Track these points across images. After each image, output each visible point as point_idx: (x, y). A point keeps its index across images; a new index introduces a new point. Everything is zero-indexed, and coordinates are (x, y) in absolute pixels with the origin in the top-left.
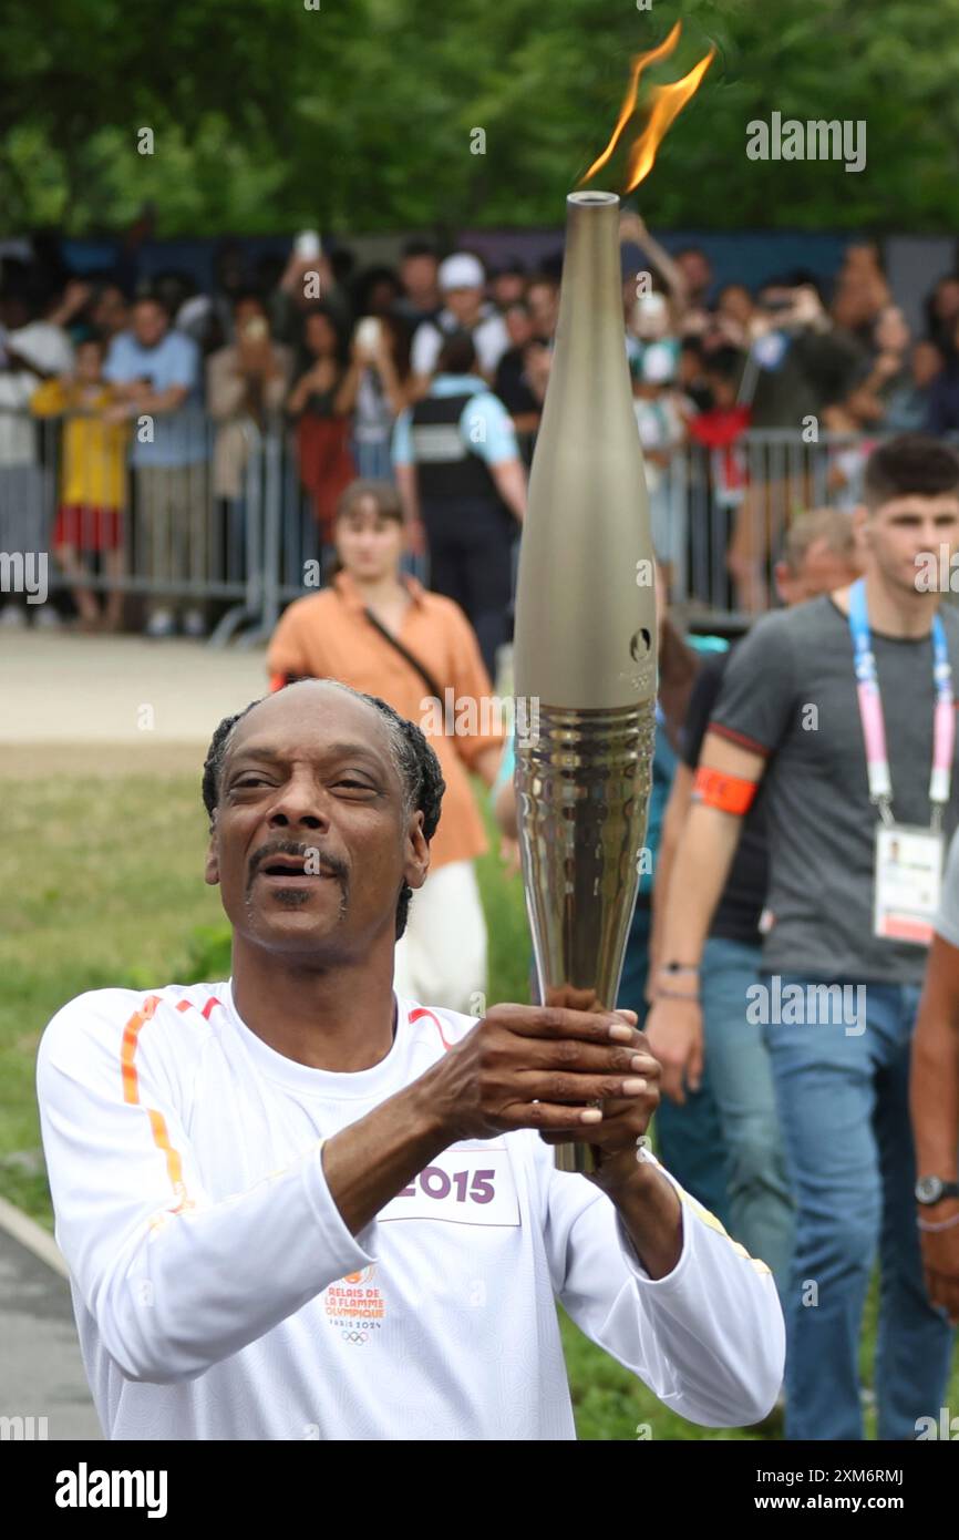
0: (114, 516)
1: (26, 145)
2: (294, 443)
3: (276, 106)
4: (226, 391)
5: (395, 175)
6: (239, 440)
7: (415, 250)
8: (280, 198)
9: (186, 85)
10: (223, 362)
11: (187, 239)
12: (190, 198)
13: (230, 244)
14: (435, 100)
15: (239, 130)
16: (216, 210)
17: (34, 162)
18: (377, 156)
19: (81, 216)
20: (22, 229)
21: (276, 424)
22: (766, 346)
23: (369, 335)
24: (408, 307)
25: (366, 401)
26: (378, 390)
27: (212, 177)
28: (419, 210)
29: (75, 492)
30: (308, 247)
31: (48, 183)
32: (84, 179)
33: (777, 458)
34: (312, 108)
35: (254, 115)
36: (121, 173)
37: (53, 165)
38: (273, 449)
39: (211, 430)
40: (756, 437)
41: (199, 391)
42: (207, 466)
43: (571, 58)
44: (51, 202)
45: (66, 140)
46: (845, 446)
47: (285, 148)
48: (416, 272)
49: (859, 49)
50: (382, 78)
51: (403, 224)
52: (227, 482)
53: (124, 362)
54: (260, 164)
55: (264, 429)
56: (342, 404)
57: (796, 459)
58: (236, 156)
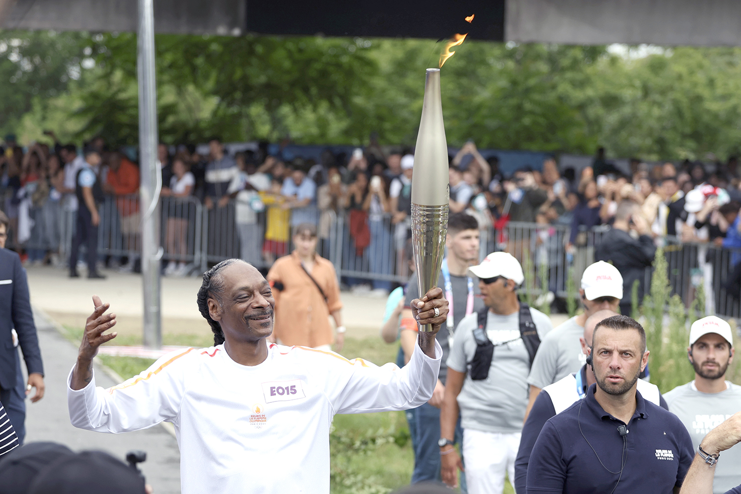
0: (283, 244)
1: (256, 110)
2: (348, 220)
3: (345, 99)
4: (325, 200)
5: (387, 125)
6: (329, 218)
7: (393, 153)
8: (347, 133)
9: (314, 91)
10: (324, 190)
11: (312, 145)
12: (314, 131)
13: (329, 148)
14: (402, 99)
15: (332, 107)
16: (323, 135)
17: (259, 116)
18: (381, 118)
19: (275, 136)
20: (254, 139)
21: (342, 212)
22: (515, 194)
23: (376, 183)
24: (390, 173)
25: (374, 206)
26: (379, 202)
27: (322, 124)
28: (395, 139)
29: (271, 234)
30: (358, 155)
31: (263, 124)
32: (276, 122)
33: (519, 233)
34: (359, 101)
35: (338, 101)
36: (290, 120)
37: (266, 117)
38: (341, 221)
39: (319, 214)
40: (512, 225)
41: (314, 201)
42: (317, 226)
43: (451, 86)
44: (264, 130)
45: (271, 108)
46: (543, 229)
47: (349, 114)
48: (393, 161)
49: (554, 87)
50: (384, 91)
51: (390, 143)
52: (323, 232)
53: (288, 188)
54: (339, 119)
55: (337, 214)
56: (365, 206)
57: (526, 234)
58: (331, 117)
